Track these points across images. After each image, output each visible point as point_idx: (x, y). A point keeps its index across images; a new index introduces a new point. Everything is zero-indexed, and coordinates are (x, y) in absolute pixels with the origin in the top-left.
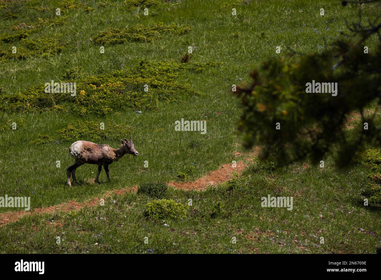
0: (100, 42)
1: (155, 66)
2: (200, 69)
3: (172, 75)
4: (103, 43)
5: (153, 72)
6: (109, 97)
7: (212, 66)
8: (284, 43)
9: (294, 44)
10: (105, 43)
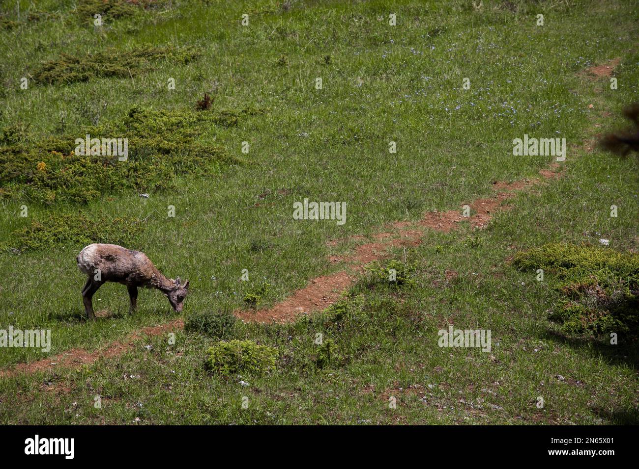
0: (47, 79)
1: (155, 117)
2: (234, 119)
3: (189, 131)
4: (53, 81)
5: (154, 127)
6: (92, 173)
7: (252, 114)
8: (366, 72)
9: (381, 74)
10: (57, 80)
